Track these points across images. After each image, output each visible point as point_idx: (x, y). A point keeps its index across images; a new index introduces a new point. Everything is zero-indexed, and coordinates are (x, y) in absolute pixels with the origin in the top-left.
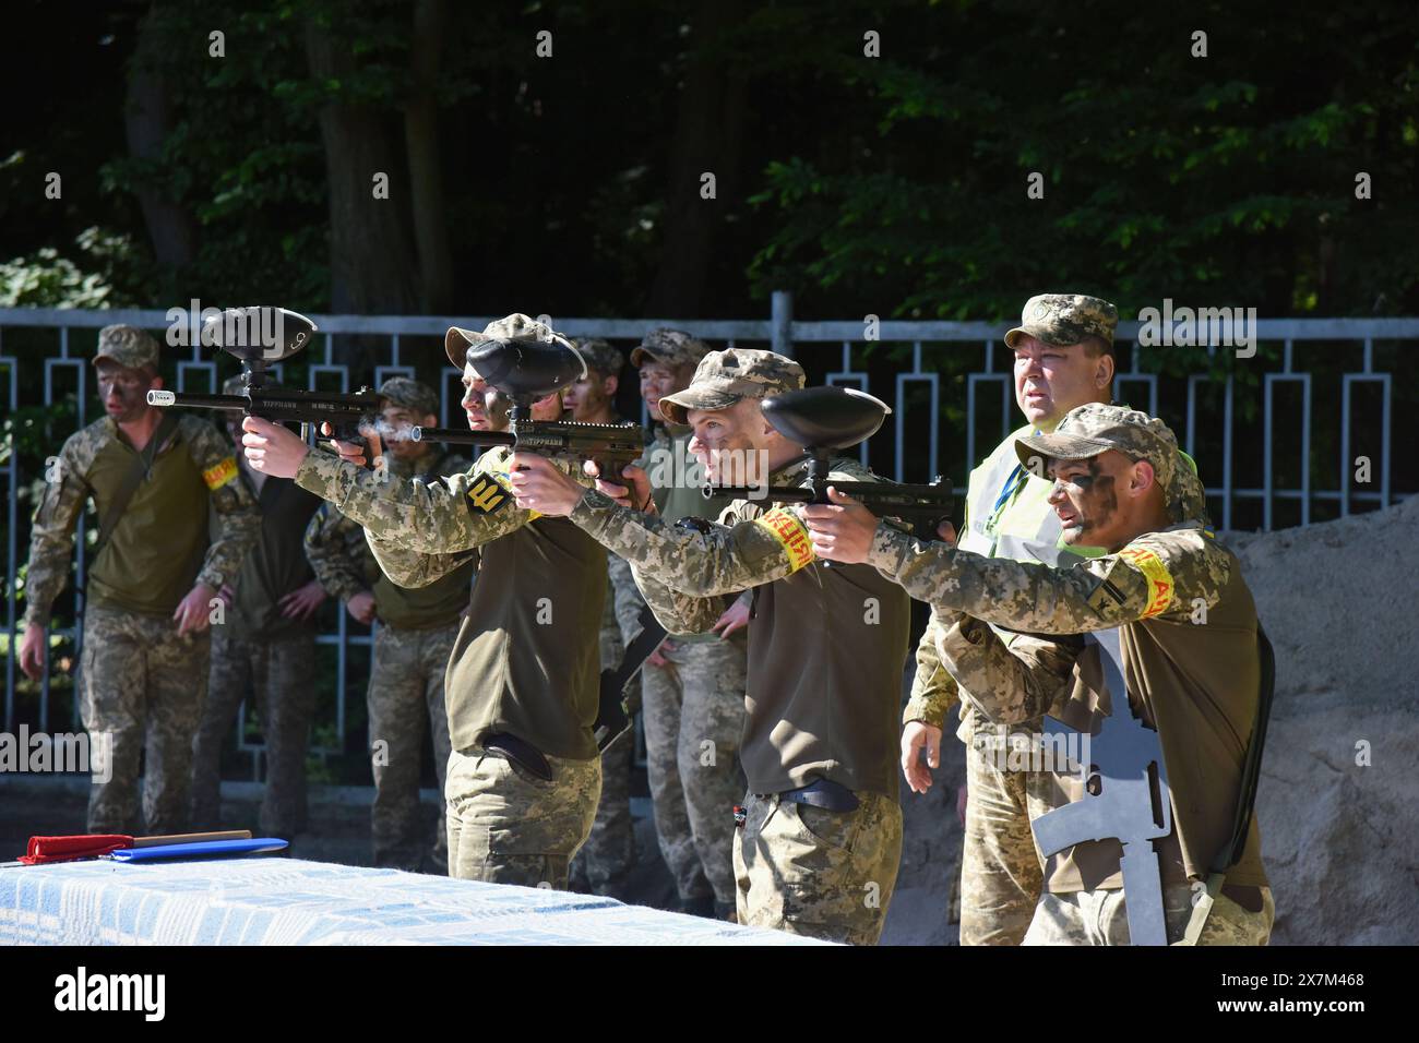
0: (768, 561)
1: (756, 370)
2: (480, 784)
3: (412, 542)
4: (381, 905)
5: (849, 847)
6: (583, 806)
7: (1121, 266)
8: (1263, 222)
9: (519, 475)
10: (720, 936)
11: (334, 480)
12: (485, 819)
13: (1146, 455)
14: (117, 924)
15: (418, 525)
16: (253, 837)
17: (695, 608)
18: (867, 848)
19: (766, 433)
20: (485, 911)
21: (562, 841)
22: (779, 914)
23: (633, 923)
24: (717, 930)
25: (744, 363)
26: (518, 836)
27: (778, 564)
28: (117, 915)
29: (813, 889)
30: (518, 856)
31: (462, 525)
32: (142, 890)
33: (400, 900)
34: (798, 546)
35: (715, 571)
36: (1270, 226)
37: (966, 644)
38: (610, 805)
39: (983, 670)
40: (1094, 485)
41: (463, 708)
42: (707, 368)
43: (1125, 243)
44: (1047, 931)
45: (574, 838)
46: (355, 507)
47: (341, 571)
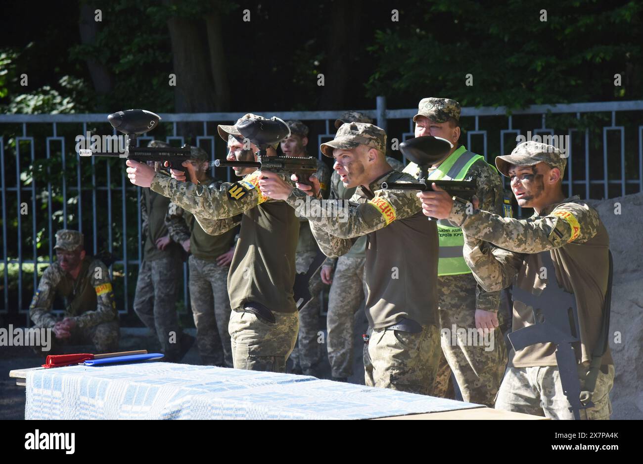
0: (376, 221)
1: (365, 132)
2: (244, 325)
3: (203, 213)
4: (207, 382)
5: (418, 349)
6: (290, 334)
7: (536, 80)
8: (601, 58)
9: (263, 181)
10: (363, 392)
11: (167, 187)
12: (246, 341)
13: (556, 165)
14: (88, 394)
15: (205, 206)
16: (148, 353)
17: (339, 244)
18: (426, 349)
19: (370, 161)
20: (255, 384)
21: (282, 350)
22: (388, 381)
23: (322, 388)
24: (361, 390)
25: (360, 129)
26: (261, 348)
27: (380, 222)
28: (88, 391)
29: (403, 369)
30: (261, 357)
31: (225, 206)
32: (99, 379)
33: (216, 380)
34: (389, 213)
35: (353, 226)
36: (603, 60)
37: (480, 254)
38: (311, 332)
39: (487, 266)
40: (534, 179)
41: (235, 290)
42: (343, 131)
43: (539, 69)
44: (511, 386)
45: (287, 348)
46: (176, 199)
47: (178, 231)
